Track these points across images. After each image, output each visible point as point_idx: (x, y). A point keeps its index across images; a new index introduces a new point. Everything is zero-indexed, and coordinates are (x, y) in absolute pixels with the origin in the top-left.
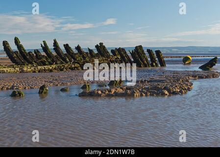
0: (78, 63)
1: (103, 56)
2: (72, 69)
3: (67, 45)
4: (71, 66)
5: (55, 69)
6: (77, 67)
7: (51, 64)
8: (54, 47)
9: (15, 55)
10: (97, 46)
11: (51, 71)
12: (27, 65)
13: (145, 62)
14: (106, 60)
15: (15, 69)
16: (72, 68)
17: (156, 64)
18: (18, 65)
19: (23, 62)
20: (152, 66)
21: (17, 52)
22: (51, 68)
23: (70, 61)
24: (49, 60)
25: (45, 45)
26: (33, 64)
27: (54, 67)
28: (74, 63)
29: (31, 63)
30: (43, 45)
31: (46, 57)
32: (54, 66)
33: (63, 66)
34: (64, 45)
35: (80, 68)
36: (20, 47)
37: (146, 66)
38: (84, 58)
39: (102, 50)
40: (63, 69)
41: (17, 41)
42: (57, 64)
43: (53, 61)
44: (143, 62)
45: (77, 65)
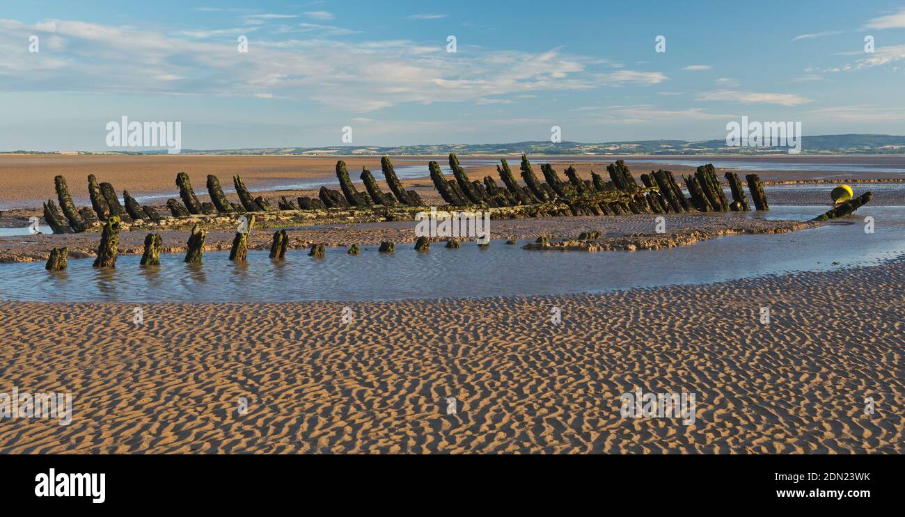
0: (567, 203)
1: (620, 187)
2: (553, 213)
3: (548, 166)
4: (552, 208)
5: (520, 212)
6: (563, 211)
7: (513, 204)
8: (521, 171)
9: (450, 188)
10: (610, 169)
11: (512, 217)
12: (470, 205)
13: (717, 200)
14: (626, 196)
15: (449, 212)
16: (555, 211)
17: (744, 205)
18: (455, 205)
19: (463, 201)
20: (734, 207)
21: (453, 181)
22: (512, 211)
23: (551, 198)
24: (511, 197)
25: (503, 165)
26: (481, 203)
27: (519, 210)
28: (558, 203)
29: (478, 203)
30: (501, 168)
31: (505, 191)
32: (518, 208)
33: (536, 207)
34: (542, 167)
35: (569, 212)
36: (457, 172)
37: (717, 208)
38: (580, 191)
39: (620, 175)
40: (536, 213)
41: (452, 161)
42: (525, 204)
43: (518, 198)
44: (712, 200)
45: (564, 206)
